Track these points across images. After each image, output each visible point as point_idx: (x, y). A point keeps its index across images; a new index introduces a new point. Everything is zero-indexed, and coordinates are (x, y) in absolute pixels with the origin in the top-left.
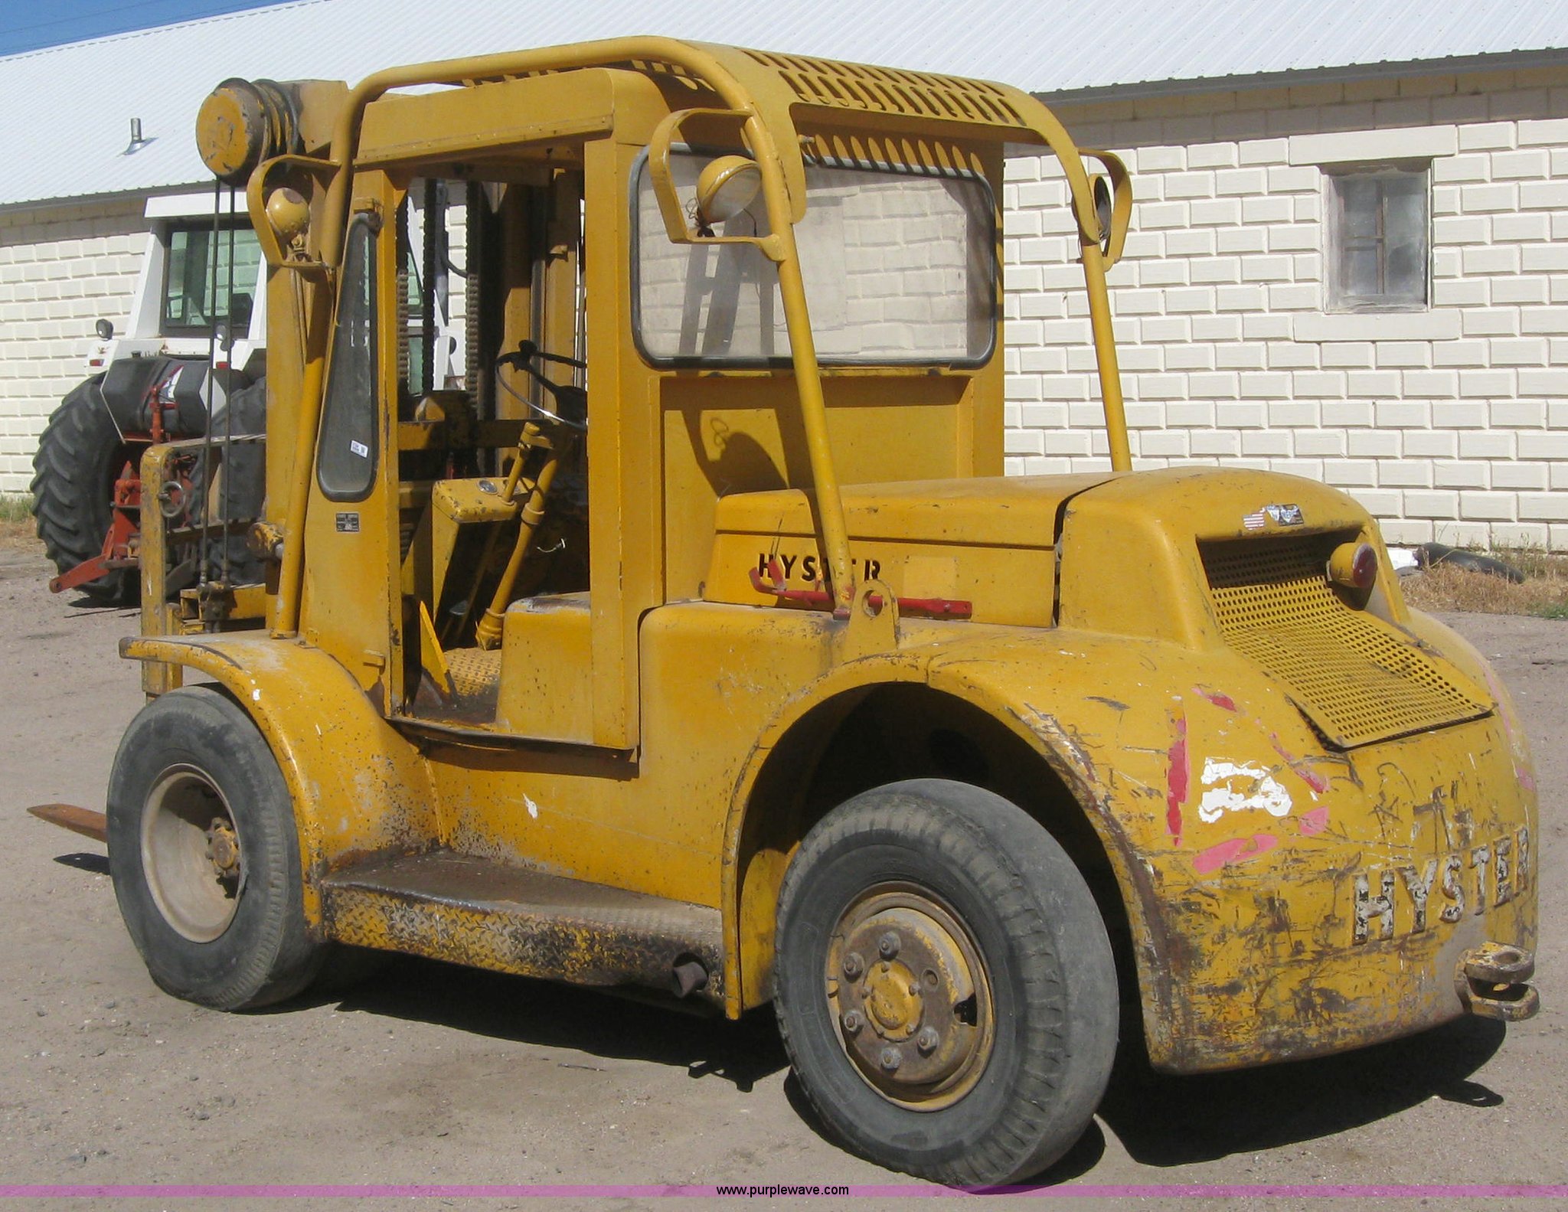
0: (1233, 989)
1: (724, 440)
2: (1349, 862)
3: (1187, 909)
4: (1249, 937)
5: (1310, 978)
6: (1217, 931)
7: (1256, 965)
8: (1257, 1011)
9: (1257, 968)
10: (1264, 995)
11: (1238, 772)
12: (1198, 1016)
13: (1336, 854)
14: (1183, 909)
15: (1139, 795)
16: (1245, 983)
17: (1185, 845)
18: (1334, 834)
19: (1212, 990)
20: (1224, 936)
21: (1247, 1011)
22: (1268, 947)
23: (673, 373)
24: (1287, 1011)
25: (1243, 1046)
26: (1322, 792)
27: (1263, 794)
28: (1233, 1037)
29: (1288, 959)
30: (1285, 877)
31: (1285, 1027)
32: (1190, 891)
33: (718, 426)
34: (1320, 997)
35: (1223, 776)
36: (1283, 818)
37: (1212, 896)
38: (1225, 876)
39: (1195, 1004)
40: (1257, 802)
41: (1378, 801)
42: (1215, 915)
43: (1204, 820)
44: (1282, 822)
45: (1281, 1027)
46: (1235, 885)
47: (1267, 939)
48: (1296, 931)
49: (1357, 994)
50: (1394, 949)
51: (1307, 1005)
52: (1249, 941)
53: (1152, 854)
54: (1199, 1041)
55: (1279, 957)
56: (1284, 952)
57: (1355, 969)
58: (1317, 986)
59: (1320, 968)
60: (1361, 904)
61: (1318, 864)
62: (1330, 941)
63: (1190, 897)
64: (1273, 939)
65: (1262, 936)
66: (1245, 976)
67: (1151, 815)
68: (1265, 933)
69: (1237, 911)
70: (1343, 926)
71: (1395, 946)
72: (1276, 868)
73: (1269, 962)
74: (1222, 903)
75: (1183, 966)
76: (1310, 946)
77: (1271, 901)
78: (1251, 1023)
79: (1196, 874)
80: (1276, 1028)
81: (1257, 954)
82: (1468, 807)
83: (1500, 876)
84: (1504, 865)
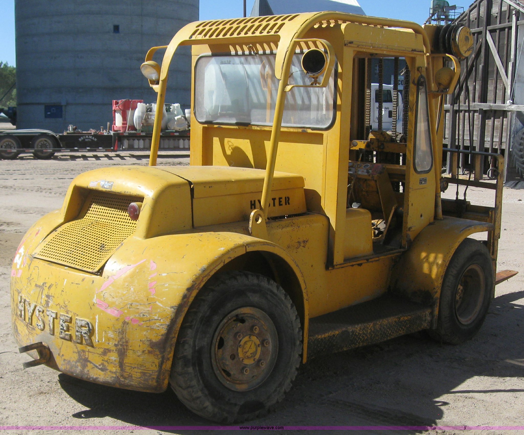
1: (232, 148)
2: (20, 290)
11: (22, 252)
18: (21, 279)
23: (206, 126)
26: (23, 266)
27: (19, 260)
33: (230, 144)
41: (30, 276)
50: (26, 325)
61: (17, 286)
70: (18, 309)
82: (53, 295)
83: (62, 328)
84: (64, 325)
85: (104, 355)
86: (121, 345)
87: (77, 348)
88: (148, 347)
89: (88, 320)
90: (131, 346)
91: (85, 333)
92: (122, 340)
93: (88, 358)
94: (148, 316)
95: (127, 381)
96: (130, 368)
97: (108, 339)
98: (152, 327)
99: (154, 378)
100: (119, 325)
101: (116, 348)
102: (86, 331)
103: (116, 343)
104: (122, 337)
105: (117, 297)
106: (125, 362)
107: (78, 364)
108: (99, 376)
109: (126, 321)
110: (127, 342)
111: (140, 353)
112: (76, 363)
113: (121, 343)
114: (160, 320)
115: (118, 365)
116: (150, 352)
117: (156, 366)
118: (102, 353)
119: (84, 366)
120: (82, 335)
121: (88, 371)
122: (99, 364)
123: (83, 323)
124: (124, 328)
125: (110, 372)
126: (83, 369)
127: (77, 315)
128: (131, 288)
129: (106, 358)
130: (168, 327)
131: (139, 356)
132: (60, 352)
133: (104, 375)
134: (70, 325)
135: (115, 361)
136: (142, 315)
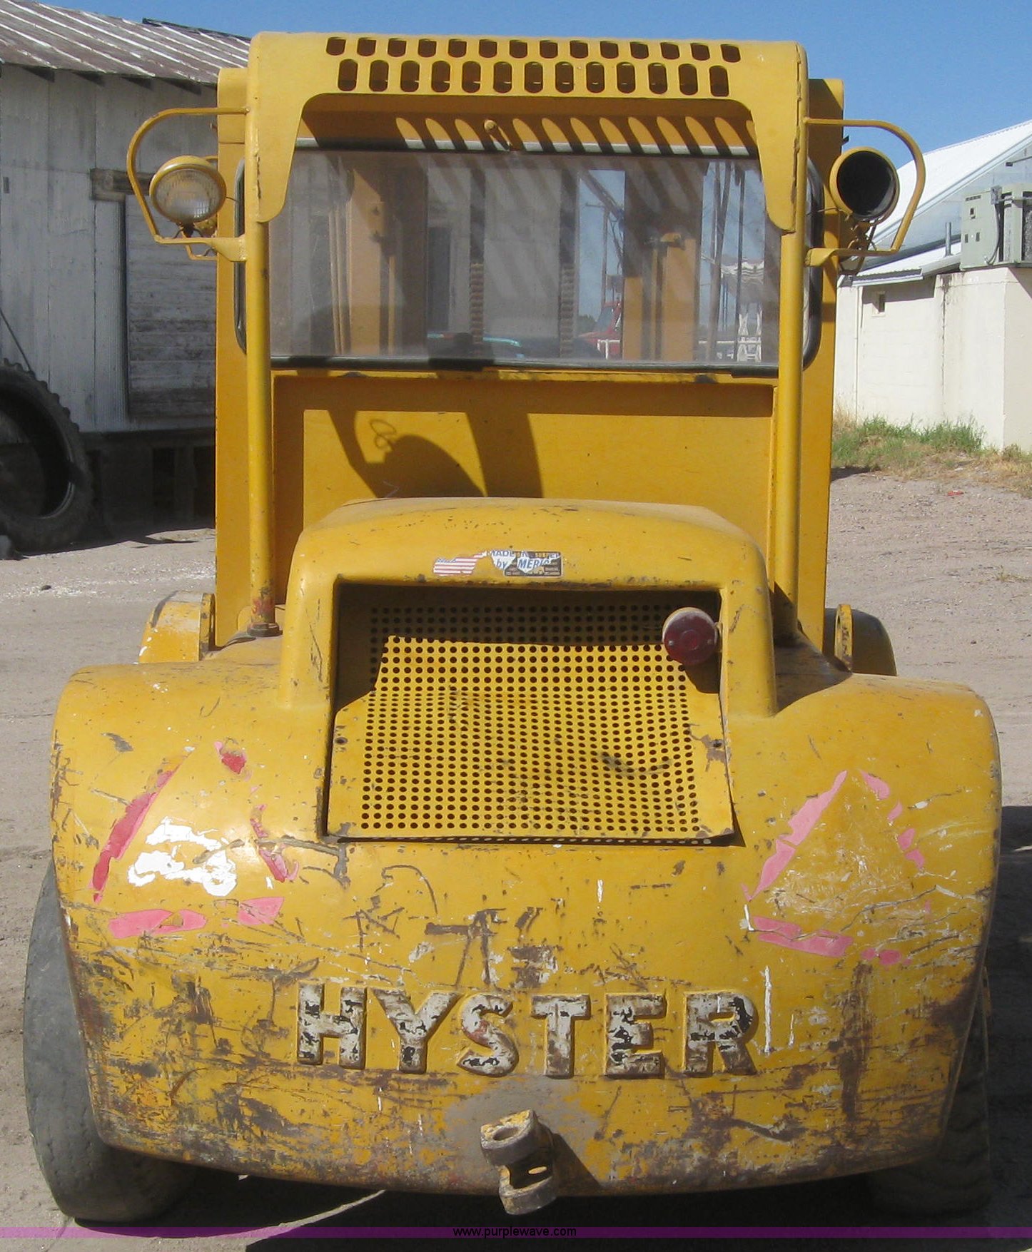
0: (147, 1070)
1: (391, 442)
2: (298, 967)
3: (98, 972)
4: (165, 1019)
5: (238, 1084)
6: (130, 1003)
7: (173, 1052)
8: (173, 1103)
9: (174, 1055)
10: (181, 1087)
11: (193, 838)
12: (112, 1089)
13: (284, 955)
14: (94, 971)
15: (80, 842)
16: (160, 1067)
17: (104, 904)
18: (285, 931)
19: (125, 1066)
20: (138, 1011)
21: (162, 1100)
22: (187, 1036)
23: (293, 373)
24: (207, 1112)
25: (159, 1136)
26: (283, 881)
27: (207, 867)
28: (148, 1123)
29: (210, 1056)
30: (209, 964)
31: (205, 1130)
32: (102, 954)
33: (381, 428)
34: (250, 1109)
35: (173, 839)
36: (219, 899)
37: (126, 965)
38: (141, 947)
39: (109, 1075)
40: (197, 875)
41: (367, 906)
42: (128, 985)
43: (131, 881)
44: (217, 903)
45: (201, 1128)
46: (152, 960)
47: (186, 1027)
48: (220, 1026)
49: (304, 1119)
50: (365, 1082)
51: (232, 1113)
52: (165, 1023)
53: (72, 906)
54: (115, 1116)
55: (200, 1050)
56: (206, 1047)
57: (302, 1091)
58: (246, 1094)
59: (252, 1077)
60: (308, 1018)
61: (254, 959)
62: (267, 1049)
63: (101, 959)
64: (194, 1029)
65: (180, 1021)
66: (160, 1060)
67: (81, 864)
68: (184, 1021)
69: (153, 988)
70: (286, 1037)
71: (367, 1079)
72: (200, 952)
73: (188, 1052)
74: (137, 975)
75: (96, 1031)
76: (238, 1048)
77: (191, 986)
78: (166, 1113)
79: (110, 935)
80: (194, 1128)
81: (173, 1042)
82: (552, 942)
83: (622, 1041)
84: (630, 1029)
85: (792, 1088)
86: (851, 1041)
87: (687, 1093)
88: (926, 1025)
89: (734, 992)
90: (879, 1037)
91: (728, 1035)
92: (853, 1025)
93: (732, 1113)
94: (925, 934)
95: (863, 1148)
96: (874, 1103)
97: (808, 1035)
98: (938, 964)
99: (934, 1116)
100: (843, 983)
101: (834, 1054)
102: (730, 1029)
103: (836, 1038)
104: (855, 1015)
105: (822, 897)
106: (859, 1090)
107: (691, 1142)
108: (773, 1161)
109: (865, 962)
110: (868, 1027)
111: (902, 1051)
112: (682, 1142)
113: (849, 1035)
114: (958, 936)
115: (838, 1105)
116: (930, 1039)
117: (942, 1075)
118: (786, 1082)
119: (716, 1144)
120: (711, 1046)
121: (735, 1155)
122: (776, 1119)
123: (720, 1004)
124: (861, 986)
125: (815, 1133)
126: (713, 1154)
127: (689, 984)
128: (857, 864)
129: (799, 1095)
130: (977, 951)
131: (899, 1061)
132: (606, 1124)
133: (792, 1152)
134: (656, 1023)
135: (830, 1095)
136: (906, 933)
